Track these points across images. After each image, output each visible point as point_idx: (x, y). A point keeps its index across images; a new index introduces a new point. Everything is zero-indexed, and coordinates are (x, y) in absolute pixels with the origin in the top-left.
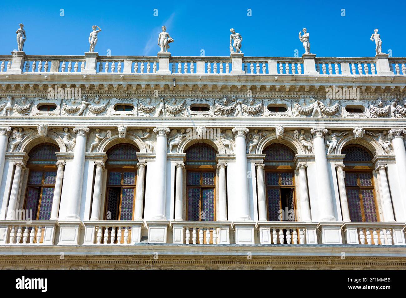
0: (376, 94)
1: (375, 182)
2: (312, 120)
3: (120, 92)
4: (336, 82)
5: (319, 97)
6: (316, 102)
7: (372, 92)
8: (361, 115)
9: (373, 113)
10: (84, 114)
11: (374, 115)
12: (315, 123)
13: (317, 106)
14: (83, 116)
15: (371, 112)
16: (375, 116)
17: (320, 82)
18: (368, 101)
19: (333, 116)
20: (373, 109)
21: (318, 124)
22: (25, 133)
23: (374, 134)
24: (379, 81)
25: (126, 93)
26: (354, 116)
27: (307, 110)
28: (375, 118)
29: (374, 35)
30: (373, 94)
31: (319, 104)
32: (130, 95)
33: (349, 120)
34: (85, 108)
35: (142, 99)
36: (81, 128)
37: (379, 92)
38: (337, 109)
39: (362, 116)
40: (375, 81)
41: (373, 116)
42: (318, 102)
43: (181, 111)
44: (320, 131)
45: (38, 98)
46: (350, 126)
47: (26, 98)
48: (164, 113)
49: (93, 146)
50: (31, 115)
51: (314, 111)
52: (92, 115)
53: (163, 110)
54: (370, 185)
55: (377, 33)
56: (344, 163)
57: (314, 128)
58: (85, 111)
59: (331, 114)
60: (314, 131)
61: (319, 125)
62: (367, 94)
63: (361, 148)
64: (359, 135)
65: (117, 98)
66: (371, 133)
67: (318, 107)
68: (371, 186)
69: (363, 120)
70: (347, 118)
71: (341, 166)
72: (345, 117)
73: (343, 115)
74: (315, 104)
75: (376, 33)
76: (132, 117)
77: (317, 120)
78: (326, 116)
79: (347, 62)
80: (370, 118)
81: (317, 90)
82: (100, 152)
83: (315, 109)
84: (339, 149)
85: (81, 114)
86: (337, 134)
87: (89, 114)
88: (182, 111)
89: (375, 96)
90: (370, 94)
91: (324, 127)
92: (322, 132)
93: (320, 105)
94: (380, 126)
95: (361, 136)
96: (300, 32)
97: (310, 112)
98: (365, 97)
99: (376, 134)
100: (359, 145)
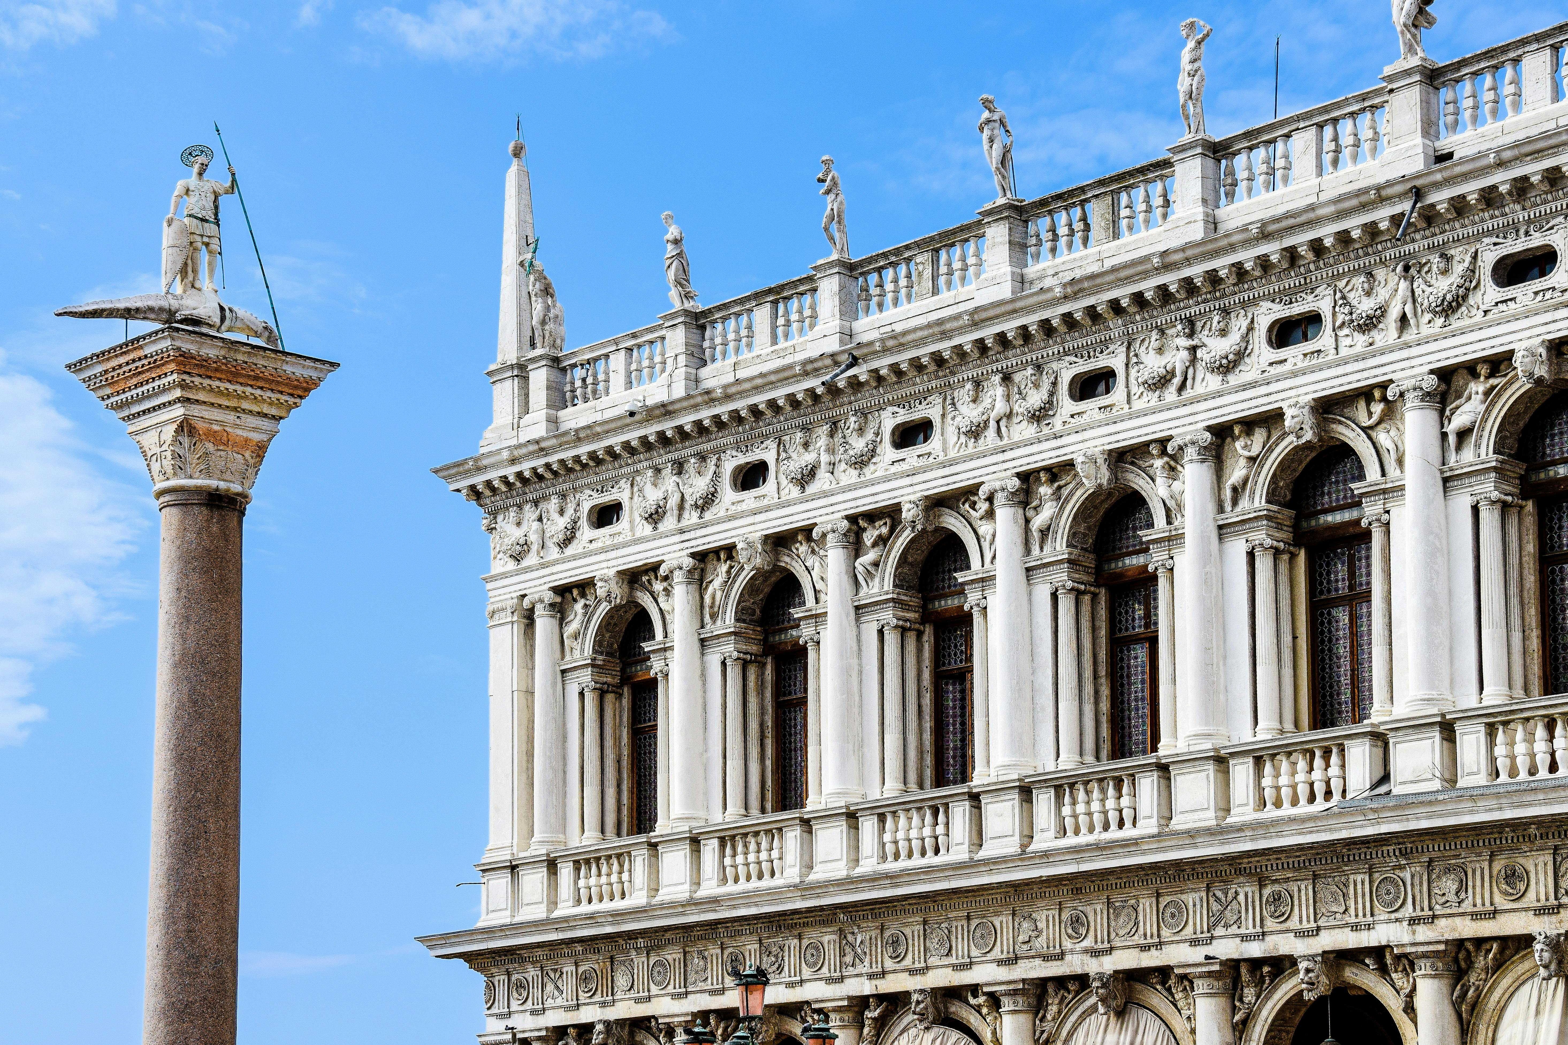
3: (1273, 277)
10: (1189, 382)
14: (1188, 393)
22: (1062, 483)
25: (1293, 274)
32: (1305, 279)
34: (1187, 364)
35: (1344, 282)
36: (1188, 438)
43: (1465, 297)
45: (1067, 358)
47: (1039, 368)
48: (1412, 322)
49: (1235, 489)
50: (1057, 423)
52: (1214, 382)
53: (1408, 309)
58: (1191, 371)
65: (1273, 301)
76: (1320, 360)
82: (1257, 504)
85: (1182, 388)
87: (1203, 379)
88: (1470, 296)
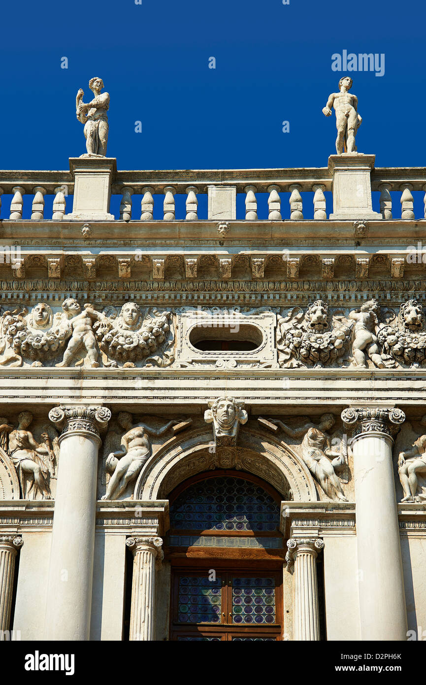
0: (306, 287)
1: (285, 609)
2: (60, 376)
4: (158, 242)
5: (100, 296)
6: (84, 313)
7: (292, 281)
8: (243, 358)
9: (287, 353)
11: (290, 359)
12: (71, 388)
13: (83, 326)
15: (281, 347)
16: (295, 362)
17: (98, 242)
18: (278, 310)
19: (141, 364)
20: (289, 336)
21: (79, 388)
23: (286, 428)
24: (313, 238)
26: (217, 364)
27: (43, 342)
28: (291, 367)
29: (334, 98)
30: (295, 285)
31: (94, 319)
33: (195, 376)
37: (316, 278)
38: (157, 336)
39: (248, 362)
40: (297, 239)
41: (286, 361)
42: (89, 315)
44: (84, 416)
46: (195, 398)
51: (71, 343)
54: (270, 619)
55: (349, 89)
56: (162, 533)
57: (63, 404)
59: (132, 354)
60: (62, 413)
61: (84, 393)
62: (271, 285)
63: (248, 482)
64: (223, 425)
66: (275, 421)
67: (86, 330)
68: (271, 624)
69: (247, 376)
70: (190, 367)
71: (147, 541)
72: (182, 366)
73: (176, 357)
74: (80, 321)
75: (343, 89)
77: (80, 376)
78: (113, 362)
79: (231, 185)
80: (275, 367)
81: (89, 274)
83: (76, 337)
84: (150, 480)
86: (150, 429)
89: (302, 293)
90: (283, 285)
91: (102, 401)
92: (89, 417)
93: (96, 324)
94: (307, 398)
95: (230, 432)
96: (79, 92)
97: (54, 348)
98: (265, 297)
99: (293, 429)
100: (242, 471)
